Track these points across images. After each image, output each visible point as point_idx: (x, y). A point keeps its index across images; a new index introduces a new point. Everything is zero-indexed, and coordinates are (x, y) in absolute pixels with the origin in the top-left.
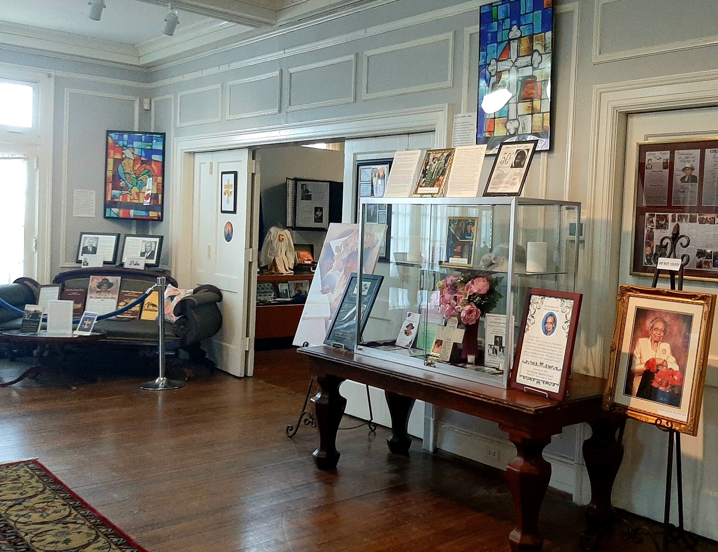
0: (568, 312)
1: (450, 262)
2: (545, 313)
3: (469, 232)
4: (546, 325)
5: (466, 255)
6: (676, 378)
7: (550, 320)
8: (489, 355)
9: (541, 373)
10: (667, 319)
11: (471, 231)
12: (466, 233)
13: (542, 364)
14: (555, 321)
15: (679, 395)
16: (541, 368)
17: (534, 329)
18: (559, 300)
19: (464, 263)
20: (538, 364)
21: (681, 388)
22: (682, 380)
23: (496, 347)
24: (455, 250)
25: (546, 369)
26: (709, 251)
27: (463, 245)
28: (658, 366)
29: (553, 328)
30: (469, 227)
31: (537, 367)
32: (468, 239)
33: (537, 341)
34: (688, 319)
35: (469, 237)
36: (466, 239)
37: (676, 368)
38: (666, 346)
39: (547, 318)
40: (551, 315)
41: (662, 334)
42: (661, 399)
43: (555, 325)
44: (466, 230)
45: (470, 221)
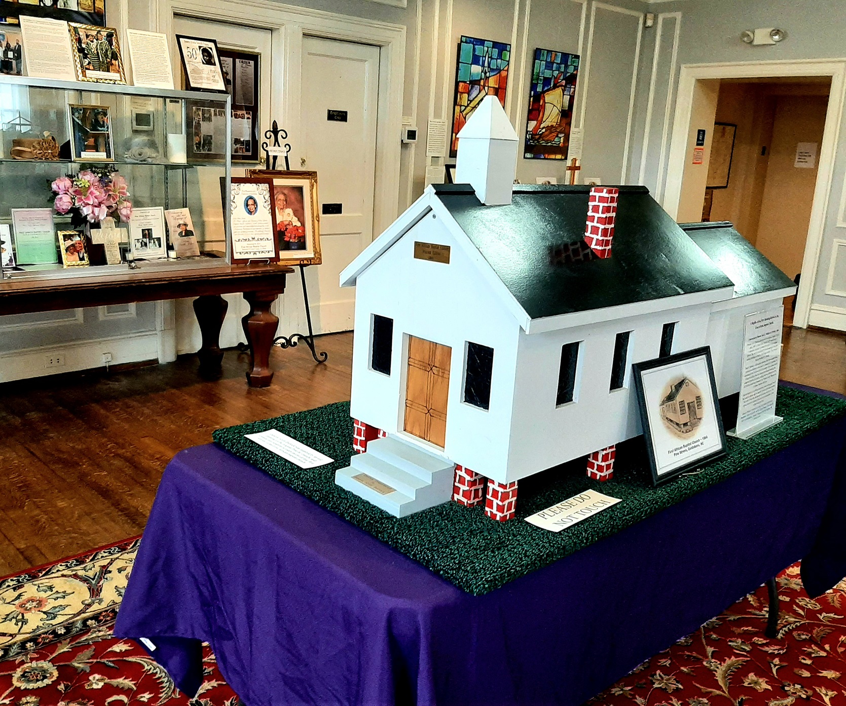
0: (264, 193)
1: (82, 157)
2: (245, 197)
3: (102, 123)
4: (249, 207)
5: (102, 148)
6: (300, 231)
7: (250, 202)
8: (137, 249)
9: (255, 245)
10: (286, 192)
11: (104, 122)
12: (96, 124)
13: (253, 239)
14: (255, 202)
15: (304, 243)
16: (254, 242)
17: (238, 211)
18: (255, 185)
19: (102, 157)
20: (251, 239)
21: (304, 237)
22: (304, 231)
23: (144, 240)
24: (86, 143)
25: (259, 242)
26: (242, 140)
27: (96, 137)
28: (286, 226)
29: (256, 208)
30: (100, 117)
31: (249, 243)
32: (102, 131)
33: (244, 221)
34: (300, 189)
35: (103, 128)
36: (98, 130)
37: (299, 224)
38: (289, 211)
39: (247, 201)
40: (251, 198)
41: (285, 203)
42: (293, 248)
43: (257, 206)
44: (97, 121)
45: (100, 110)
